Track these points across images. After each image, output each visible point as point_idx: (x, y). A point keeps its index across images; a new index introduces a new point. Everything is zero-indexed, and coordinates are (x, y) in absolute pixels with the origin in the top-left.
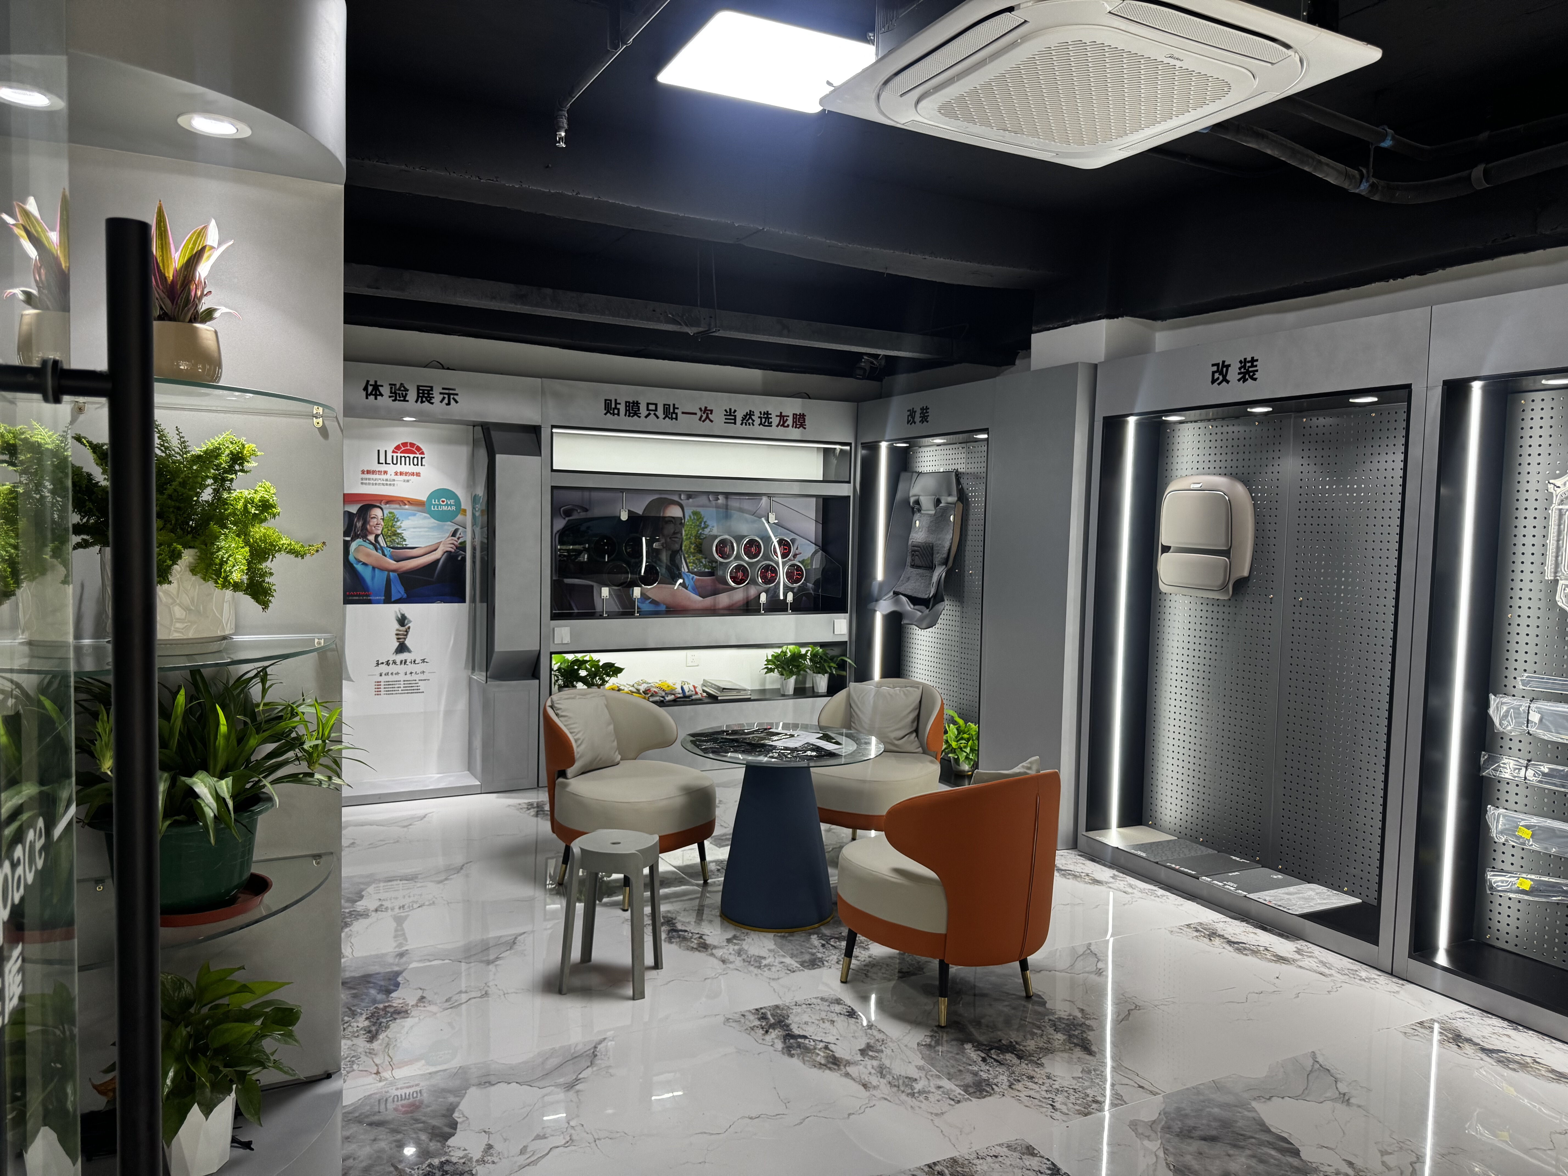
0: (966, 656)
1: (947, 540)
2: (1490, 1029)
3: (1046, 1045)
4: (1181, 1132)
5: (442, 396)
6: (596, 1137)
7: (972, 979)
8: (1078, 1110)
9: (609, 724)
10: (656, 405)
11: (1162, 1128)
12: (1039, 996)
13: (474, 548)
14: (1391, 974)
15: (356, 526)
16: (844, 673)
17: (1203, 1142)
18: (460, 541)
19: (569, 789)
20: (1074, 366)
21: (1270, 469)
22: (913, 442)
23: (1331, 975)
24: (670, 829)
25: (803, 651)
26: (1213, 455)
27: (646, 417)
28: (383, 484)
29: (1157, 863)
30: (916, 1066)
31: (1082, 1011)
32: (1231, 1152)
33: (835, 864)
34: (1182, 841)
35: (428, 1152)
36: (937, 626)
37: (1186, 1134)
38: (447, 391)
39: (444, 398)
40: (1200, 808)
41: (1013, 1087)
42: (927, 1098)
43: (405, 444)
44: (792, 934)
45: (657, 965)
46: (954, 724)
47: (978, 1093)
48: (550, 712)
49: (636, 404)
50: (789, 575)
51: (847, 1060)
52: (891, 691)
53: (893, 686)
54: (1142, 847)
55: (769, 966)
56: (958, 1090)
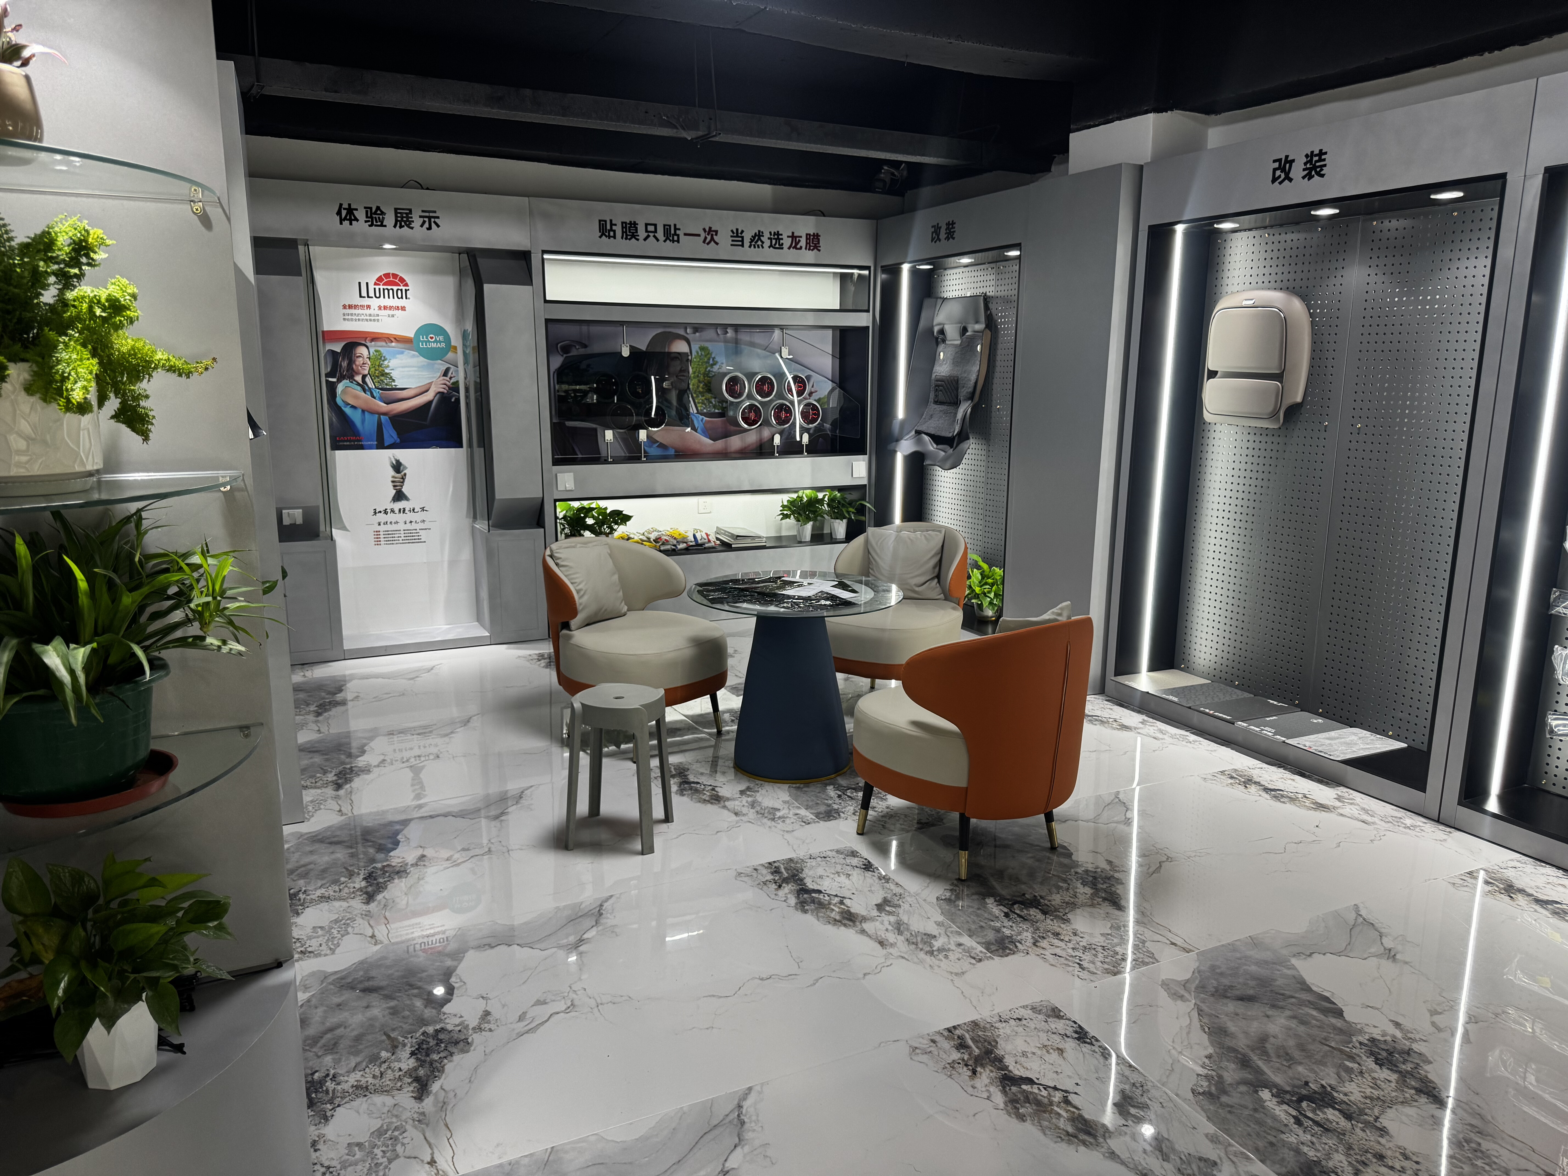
0: (991, 497)
1: (974, 372)
2: (1544, 879)
3: (1072, 900)
4: (1217, 991)
5: (422, 219)
6: (599, 1001)
7: (993, 830)
8: (1106, 969)
9: (614, 574)
10: (655, 225)
11: (1197, 988)
12: (1065, 848)
13: (467, 390)
14: (1438, 821)
15: (341, 366)
16: (863, 518)
17: (1240, 1002)
18: (452, 381)
19: (573, 641)
20: (1116, 169)
21: (1333, 281)
22: (938, 265)
23: (1374, 823)
24: (678, 681)
25: (820, 495)
26: (1268, 267)
27: (645, 239)
28: (367, 320)
29: (1190, 708)
30: (935, 922)
31: (1110, 862)
32: (1270, 1013)
33: (851, 713)
34: (1216, 684)
35: (423, 1020)
36: (961, 466)
37: (1222, 993)
38: (427, 214)
39: (424, 222)
40: (1237, 651)
41: (1038, 944)
42: (946, 957)
43: (387, 275)
44: (807, 785)
45: (668, 818)
46: (978, 569)
47: (1001, 951)
48: (549, 560)
49: (634, 225)
50: (804, 415)
51: (862, 916)
52: (912, 535)
53: (915, 532)
54: (1174, 691)
55: (783, 818)
56: (980, 948)
